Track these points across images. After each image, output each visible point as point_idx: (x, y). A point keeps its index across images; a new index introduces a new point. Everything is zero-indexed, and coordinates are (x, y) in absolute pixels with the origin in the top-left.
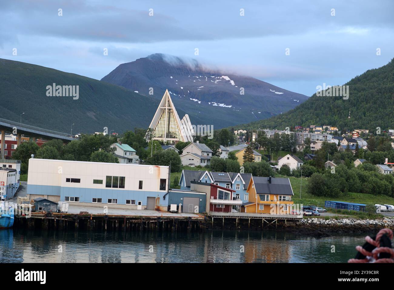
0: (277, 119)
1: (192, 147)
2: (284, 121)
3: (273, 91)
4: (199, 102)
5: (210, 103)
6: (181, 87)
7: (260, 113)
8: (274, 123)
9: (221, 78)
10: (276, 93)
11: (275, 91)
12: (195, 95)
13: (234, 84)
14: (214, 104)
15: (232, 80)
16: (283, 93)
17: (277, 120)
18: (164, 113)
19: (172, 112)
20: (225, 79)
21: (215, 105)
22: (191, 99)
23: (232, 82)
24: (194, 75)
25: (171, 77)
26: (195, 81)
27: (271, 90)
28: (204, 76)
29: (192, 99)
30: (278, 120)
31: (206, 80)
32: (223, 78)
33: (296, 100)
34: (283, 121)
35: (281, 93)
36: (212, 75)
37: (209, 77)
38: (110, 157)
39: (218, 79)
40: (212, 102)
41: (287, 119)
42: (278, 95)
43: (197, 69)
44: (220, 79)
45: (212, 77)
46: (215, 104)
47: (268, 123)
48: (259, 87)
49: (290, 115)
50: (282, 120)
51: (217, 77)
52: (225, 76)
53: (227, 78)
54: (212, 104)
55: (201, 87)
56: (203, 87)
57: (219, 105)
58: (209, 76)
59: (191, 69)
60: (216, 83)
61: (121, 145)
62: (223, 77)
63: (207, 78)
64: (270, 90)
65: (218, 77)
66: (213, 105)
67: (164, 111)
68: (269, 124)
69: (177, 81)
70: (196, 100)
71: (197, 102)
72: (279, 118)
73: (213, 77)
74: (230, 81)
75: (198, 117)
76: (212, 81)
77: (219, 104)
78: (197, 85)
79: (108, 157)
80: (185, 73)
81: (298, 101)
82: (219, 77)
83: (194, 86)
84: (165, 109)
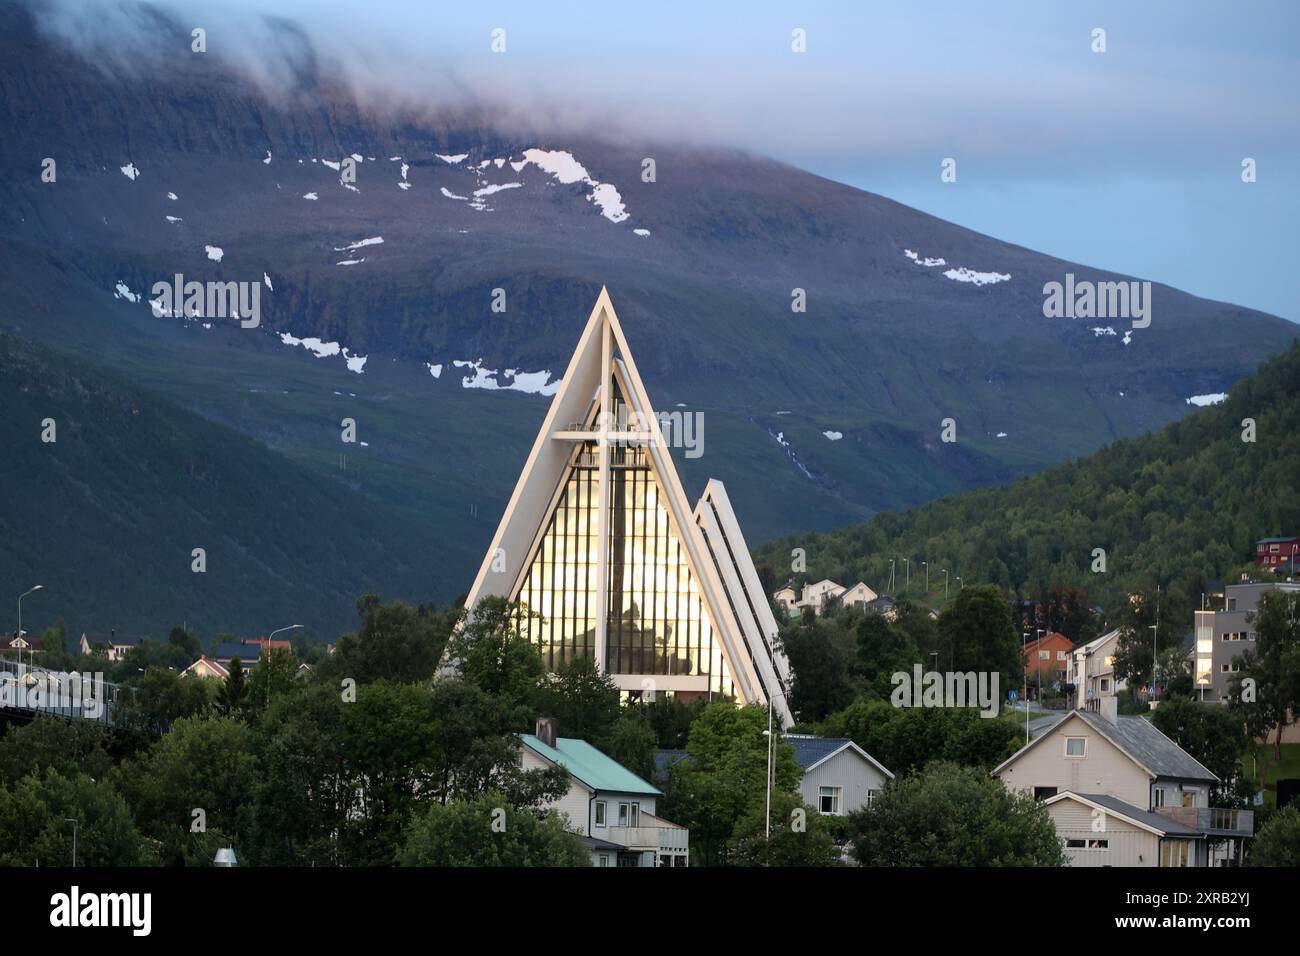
0: (1105, 489)
1: (1074, 746)
2: (1164, 504)
3: (928, 262)
4: (356, 364)
5: (436, 371)
6: (208, 249)
7: (838, 435)
8: (1080, 519)
9: (518, 167)
10: (952, 274)
11: (941, 262)
12: (319, 309)
13: (625, 217)
14: (474, 372)
15: (602, 178)
16: (1007, 277)
17: (1098, 498)
18: (584, 475)
19: (646, 469)
20: (551, 177)
21: (482, 379)
22: (288, 339)
23: (609, 201)
24: (303, 152)
25: (129, 171)
26: (311, 196)
27: (914, 256)
28: (382, 152)
29: (295, 341)
30: (1114, 496)
31: (404, 186)
32: (532, 167)
33: (1111, 331)
34: (1151, 506)
35: (992, 278)
36: (444, 143)
37: (421, 164)
38: (556, 845)
39: (494, 175)
40: (458, 363)
41: (1181, 489)
42: (968, 289)
43: (306, 99)
44: (506, 174)
45: (448, 159)
46: (482, 372)
47: (1033, 523)
48: (815, 232)
49: (1207, 453)
50: (1142, 492)
51: (485, 163)
52: (547, 149)
53: (566, 168)
54: (453, 377)
55: (367, 242)
56: (378, 240)
57: (511, 380)
58: (423, 156)
59: (262, 101)
60: (480, 207)
61: (553, 745)
62: (533, 155)
63: (405, 168)
64: (909, 253)
65: (491, 156)
66: (466, 384)
67: (578, 460)
68: (1046, 526)
69: (173, 197)
70: (332, 348)
71: (337, 361)
72: (1117, 483)
73: (458, 159)
74: (589, 190)
75: (355, 486)
76: (445, 191)
77: (508, 373)
78: (331, 226)
79: (546, 842)
80: (233, 132)
81: (1127, 340)
82: (500, 163)
83: (305, 237)
84: (592, 443)
